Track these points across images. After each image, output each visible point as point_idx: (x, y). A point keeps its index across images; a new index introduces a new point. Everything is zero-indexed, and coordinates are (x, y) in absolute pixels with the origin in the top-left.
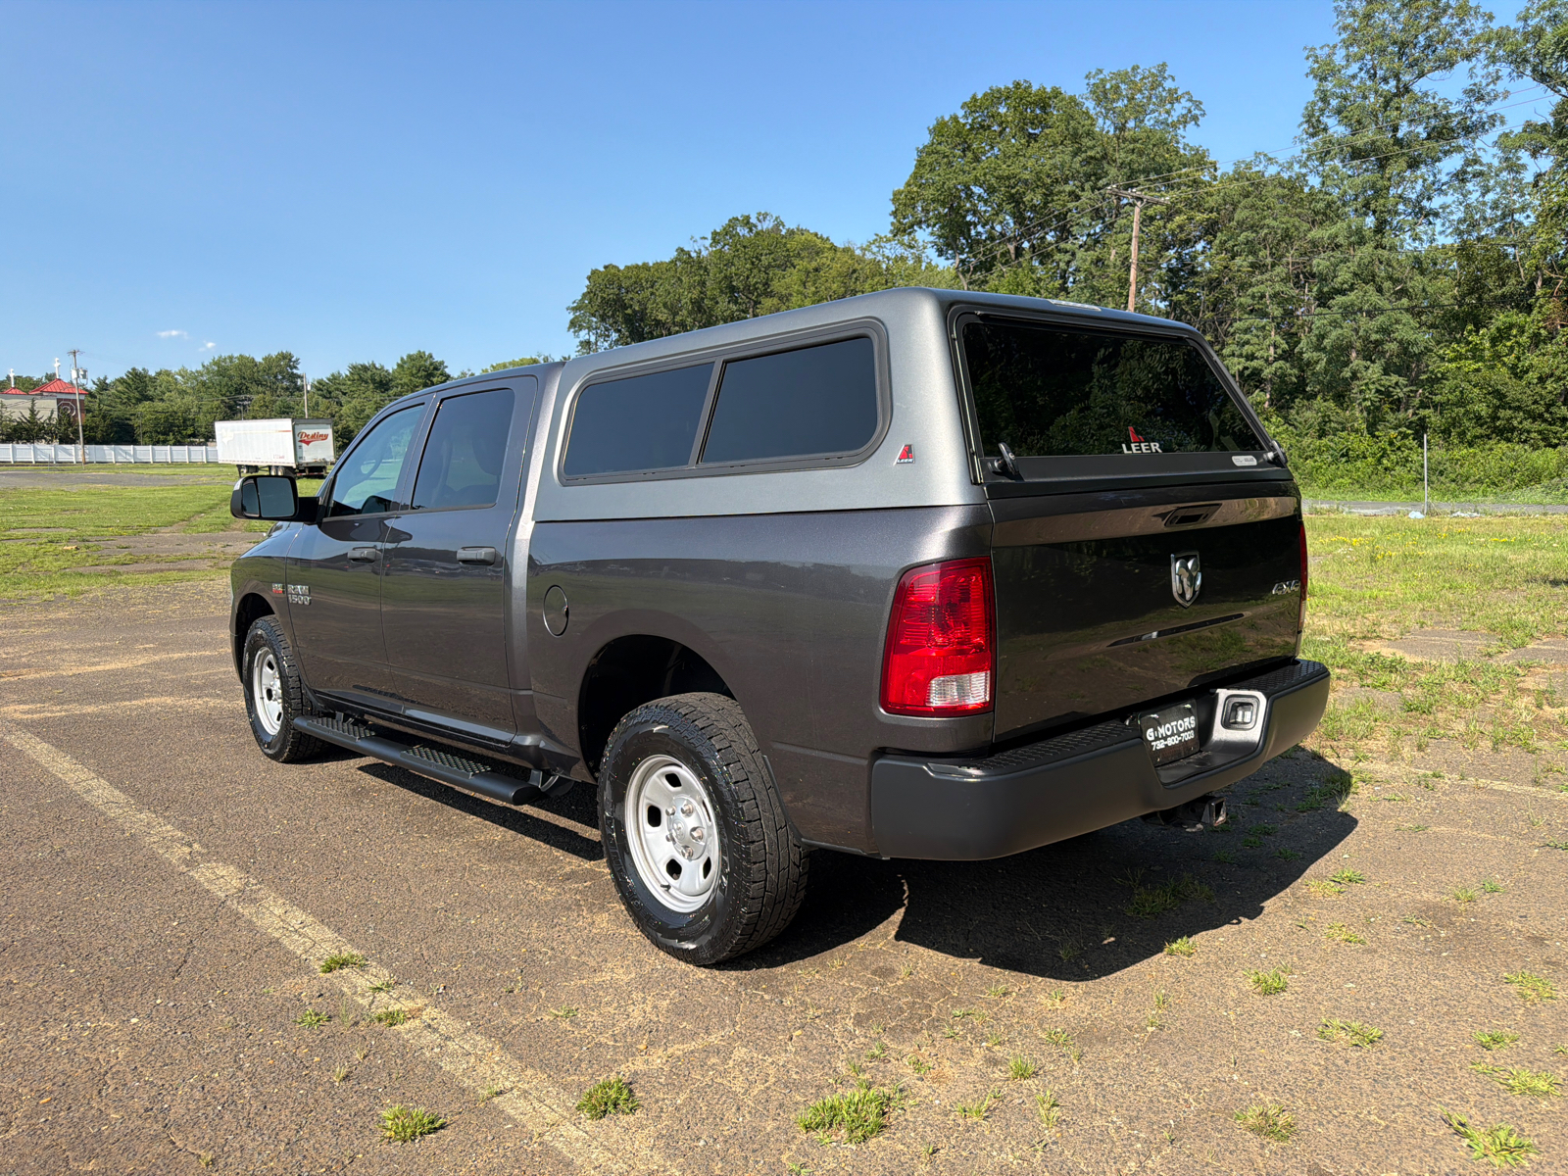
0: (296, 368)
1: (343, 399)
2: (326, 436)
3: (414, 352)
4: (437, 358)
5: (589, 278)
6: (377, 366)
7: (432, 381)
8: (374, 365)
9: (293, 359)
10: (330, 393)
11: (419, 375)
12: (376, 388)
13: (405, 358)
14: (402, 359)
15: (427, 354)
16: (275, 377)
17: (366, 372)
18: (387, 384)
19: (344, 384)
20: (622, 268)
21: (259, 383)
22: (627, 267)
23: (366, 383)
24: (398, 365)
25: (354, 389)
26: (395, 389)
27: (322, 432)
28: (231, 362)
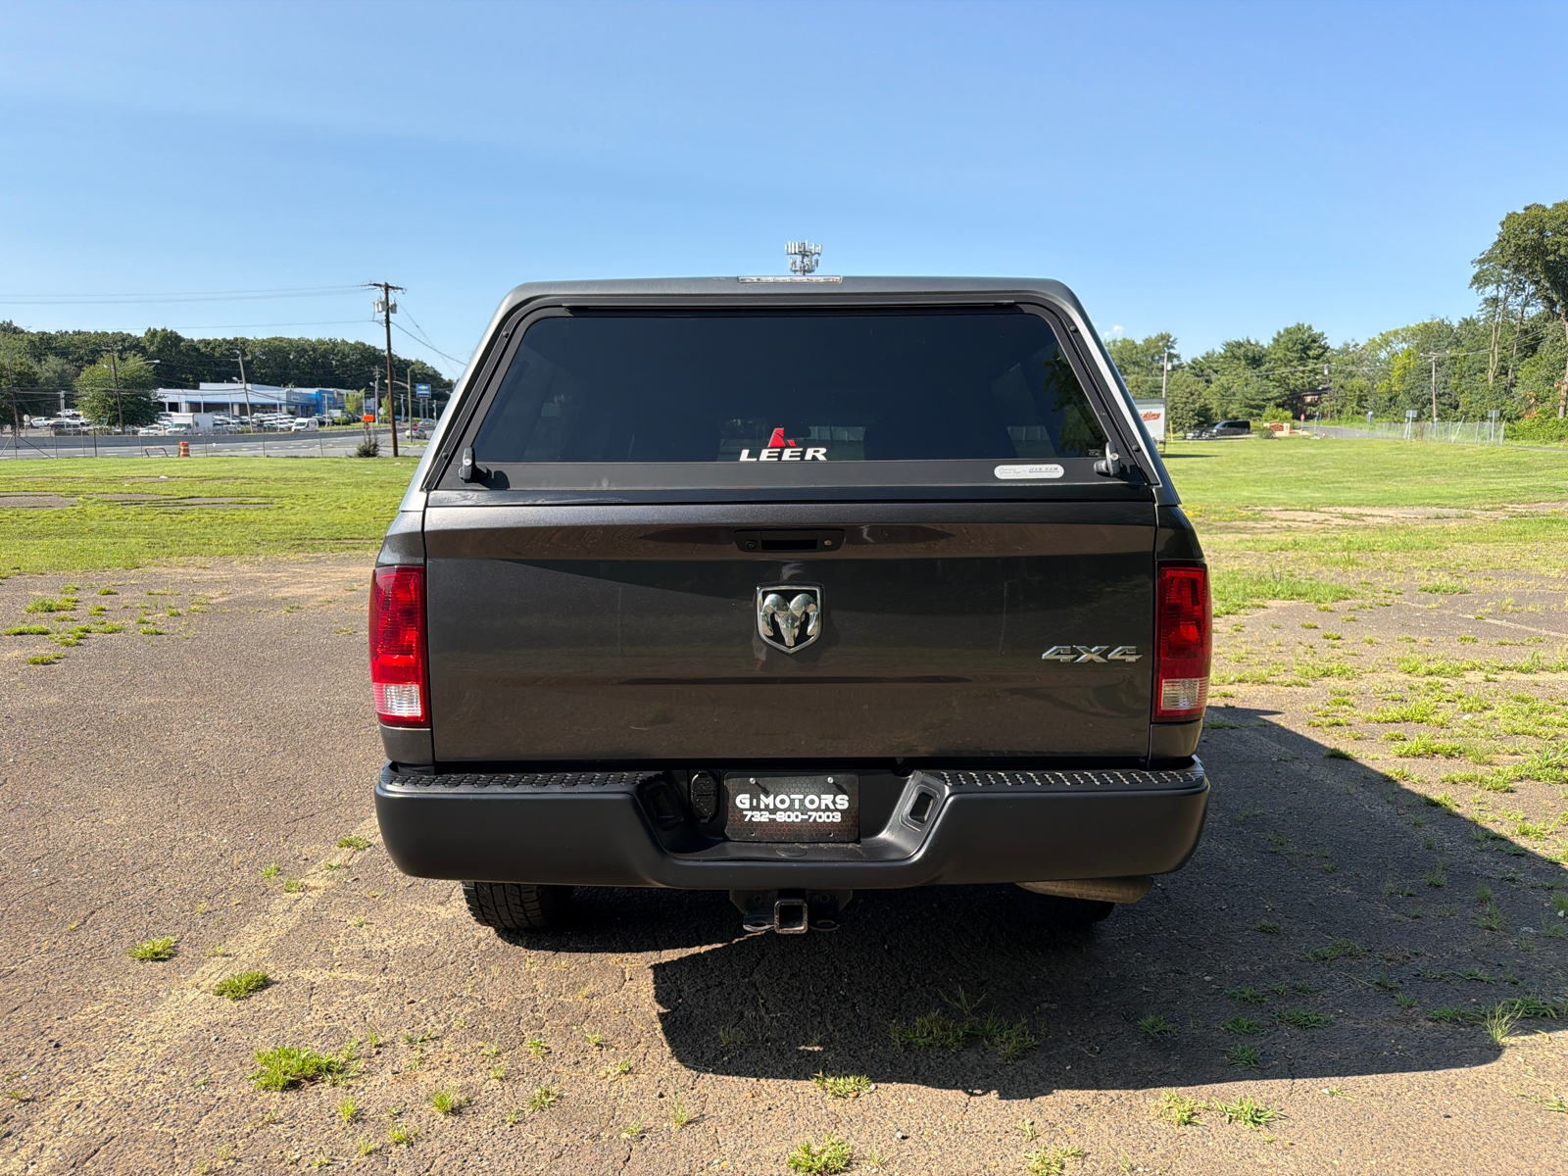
0: (1173, 347)
1: (1214, 377)
2: (1158, 416)
3: (1291, 325)
4: (1316, 330)
5: (1502, 224)
6: (1253, 342)
7: (1308, 355)
8: (1249, 341)
9: (1171, 340)
10: (1202, 371)
11: (1295, 349)
12: (1249, 364)
13: (1282, 332)
14: (1279, 333)
15: (1306, 326)
16: (1152, 357)
17: (1239, 348)
18: (1260, 359)
19: (1216, 362)
20: (1549, 206)
21: (1136, 364)
22: (1556, 205)
23: (1239, 359)
24: (1274, 339)
25: (1226, 366)
26: (1267, 365)
27: (1155, 411)
28: (1114, 345)
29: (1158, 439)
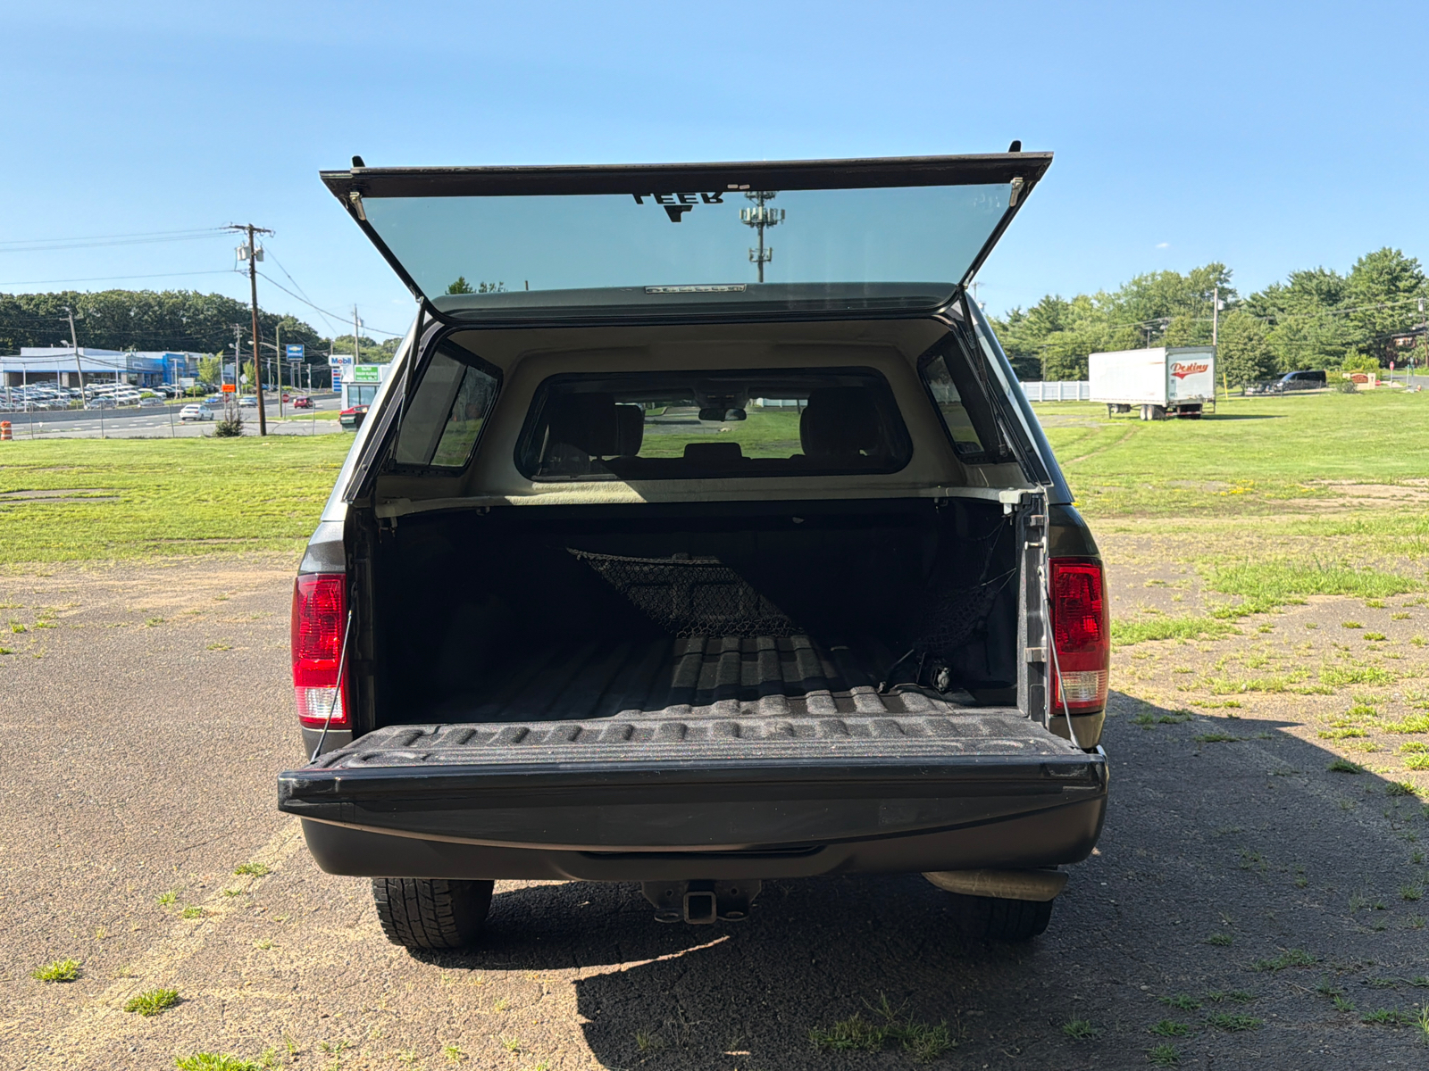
0: (1227, 281)
1: (1279, 317)
2: (1205, 368)
3: (1375, 250)
4: (1407, 256)
6: (1327, 272)
7: (1397, 287)
8: (1322, 272)
9: (1225, 271)
10: (1265, 310)
11: (1381, 280)
12: (1323, 300)
13: (1364, 259)
14: (1360, 260)
15: (1394, 251)
16: (1202, 295)
17: (1311, 280)
18: (1337, 294)
19: (1282, 298)
21: (1181, 302)
23: (1310, 294)
24: (1354, 268)
25: (1293, 303)
26: (1347, 301)
27: (1200, 362)
28: (1153, 280)
29: (1205, 396)
